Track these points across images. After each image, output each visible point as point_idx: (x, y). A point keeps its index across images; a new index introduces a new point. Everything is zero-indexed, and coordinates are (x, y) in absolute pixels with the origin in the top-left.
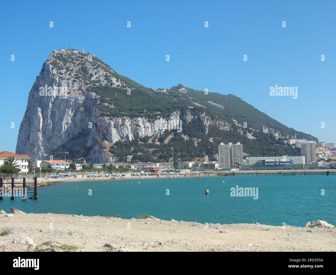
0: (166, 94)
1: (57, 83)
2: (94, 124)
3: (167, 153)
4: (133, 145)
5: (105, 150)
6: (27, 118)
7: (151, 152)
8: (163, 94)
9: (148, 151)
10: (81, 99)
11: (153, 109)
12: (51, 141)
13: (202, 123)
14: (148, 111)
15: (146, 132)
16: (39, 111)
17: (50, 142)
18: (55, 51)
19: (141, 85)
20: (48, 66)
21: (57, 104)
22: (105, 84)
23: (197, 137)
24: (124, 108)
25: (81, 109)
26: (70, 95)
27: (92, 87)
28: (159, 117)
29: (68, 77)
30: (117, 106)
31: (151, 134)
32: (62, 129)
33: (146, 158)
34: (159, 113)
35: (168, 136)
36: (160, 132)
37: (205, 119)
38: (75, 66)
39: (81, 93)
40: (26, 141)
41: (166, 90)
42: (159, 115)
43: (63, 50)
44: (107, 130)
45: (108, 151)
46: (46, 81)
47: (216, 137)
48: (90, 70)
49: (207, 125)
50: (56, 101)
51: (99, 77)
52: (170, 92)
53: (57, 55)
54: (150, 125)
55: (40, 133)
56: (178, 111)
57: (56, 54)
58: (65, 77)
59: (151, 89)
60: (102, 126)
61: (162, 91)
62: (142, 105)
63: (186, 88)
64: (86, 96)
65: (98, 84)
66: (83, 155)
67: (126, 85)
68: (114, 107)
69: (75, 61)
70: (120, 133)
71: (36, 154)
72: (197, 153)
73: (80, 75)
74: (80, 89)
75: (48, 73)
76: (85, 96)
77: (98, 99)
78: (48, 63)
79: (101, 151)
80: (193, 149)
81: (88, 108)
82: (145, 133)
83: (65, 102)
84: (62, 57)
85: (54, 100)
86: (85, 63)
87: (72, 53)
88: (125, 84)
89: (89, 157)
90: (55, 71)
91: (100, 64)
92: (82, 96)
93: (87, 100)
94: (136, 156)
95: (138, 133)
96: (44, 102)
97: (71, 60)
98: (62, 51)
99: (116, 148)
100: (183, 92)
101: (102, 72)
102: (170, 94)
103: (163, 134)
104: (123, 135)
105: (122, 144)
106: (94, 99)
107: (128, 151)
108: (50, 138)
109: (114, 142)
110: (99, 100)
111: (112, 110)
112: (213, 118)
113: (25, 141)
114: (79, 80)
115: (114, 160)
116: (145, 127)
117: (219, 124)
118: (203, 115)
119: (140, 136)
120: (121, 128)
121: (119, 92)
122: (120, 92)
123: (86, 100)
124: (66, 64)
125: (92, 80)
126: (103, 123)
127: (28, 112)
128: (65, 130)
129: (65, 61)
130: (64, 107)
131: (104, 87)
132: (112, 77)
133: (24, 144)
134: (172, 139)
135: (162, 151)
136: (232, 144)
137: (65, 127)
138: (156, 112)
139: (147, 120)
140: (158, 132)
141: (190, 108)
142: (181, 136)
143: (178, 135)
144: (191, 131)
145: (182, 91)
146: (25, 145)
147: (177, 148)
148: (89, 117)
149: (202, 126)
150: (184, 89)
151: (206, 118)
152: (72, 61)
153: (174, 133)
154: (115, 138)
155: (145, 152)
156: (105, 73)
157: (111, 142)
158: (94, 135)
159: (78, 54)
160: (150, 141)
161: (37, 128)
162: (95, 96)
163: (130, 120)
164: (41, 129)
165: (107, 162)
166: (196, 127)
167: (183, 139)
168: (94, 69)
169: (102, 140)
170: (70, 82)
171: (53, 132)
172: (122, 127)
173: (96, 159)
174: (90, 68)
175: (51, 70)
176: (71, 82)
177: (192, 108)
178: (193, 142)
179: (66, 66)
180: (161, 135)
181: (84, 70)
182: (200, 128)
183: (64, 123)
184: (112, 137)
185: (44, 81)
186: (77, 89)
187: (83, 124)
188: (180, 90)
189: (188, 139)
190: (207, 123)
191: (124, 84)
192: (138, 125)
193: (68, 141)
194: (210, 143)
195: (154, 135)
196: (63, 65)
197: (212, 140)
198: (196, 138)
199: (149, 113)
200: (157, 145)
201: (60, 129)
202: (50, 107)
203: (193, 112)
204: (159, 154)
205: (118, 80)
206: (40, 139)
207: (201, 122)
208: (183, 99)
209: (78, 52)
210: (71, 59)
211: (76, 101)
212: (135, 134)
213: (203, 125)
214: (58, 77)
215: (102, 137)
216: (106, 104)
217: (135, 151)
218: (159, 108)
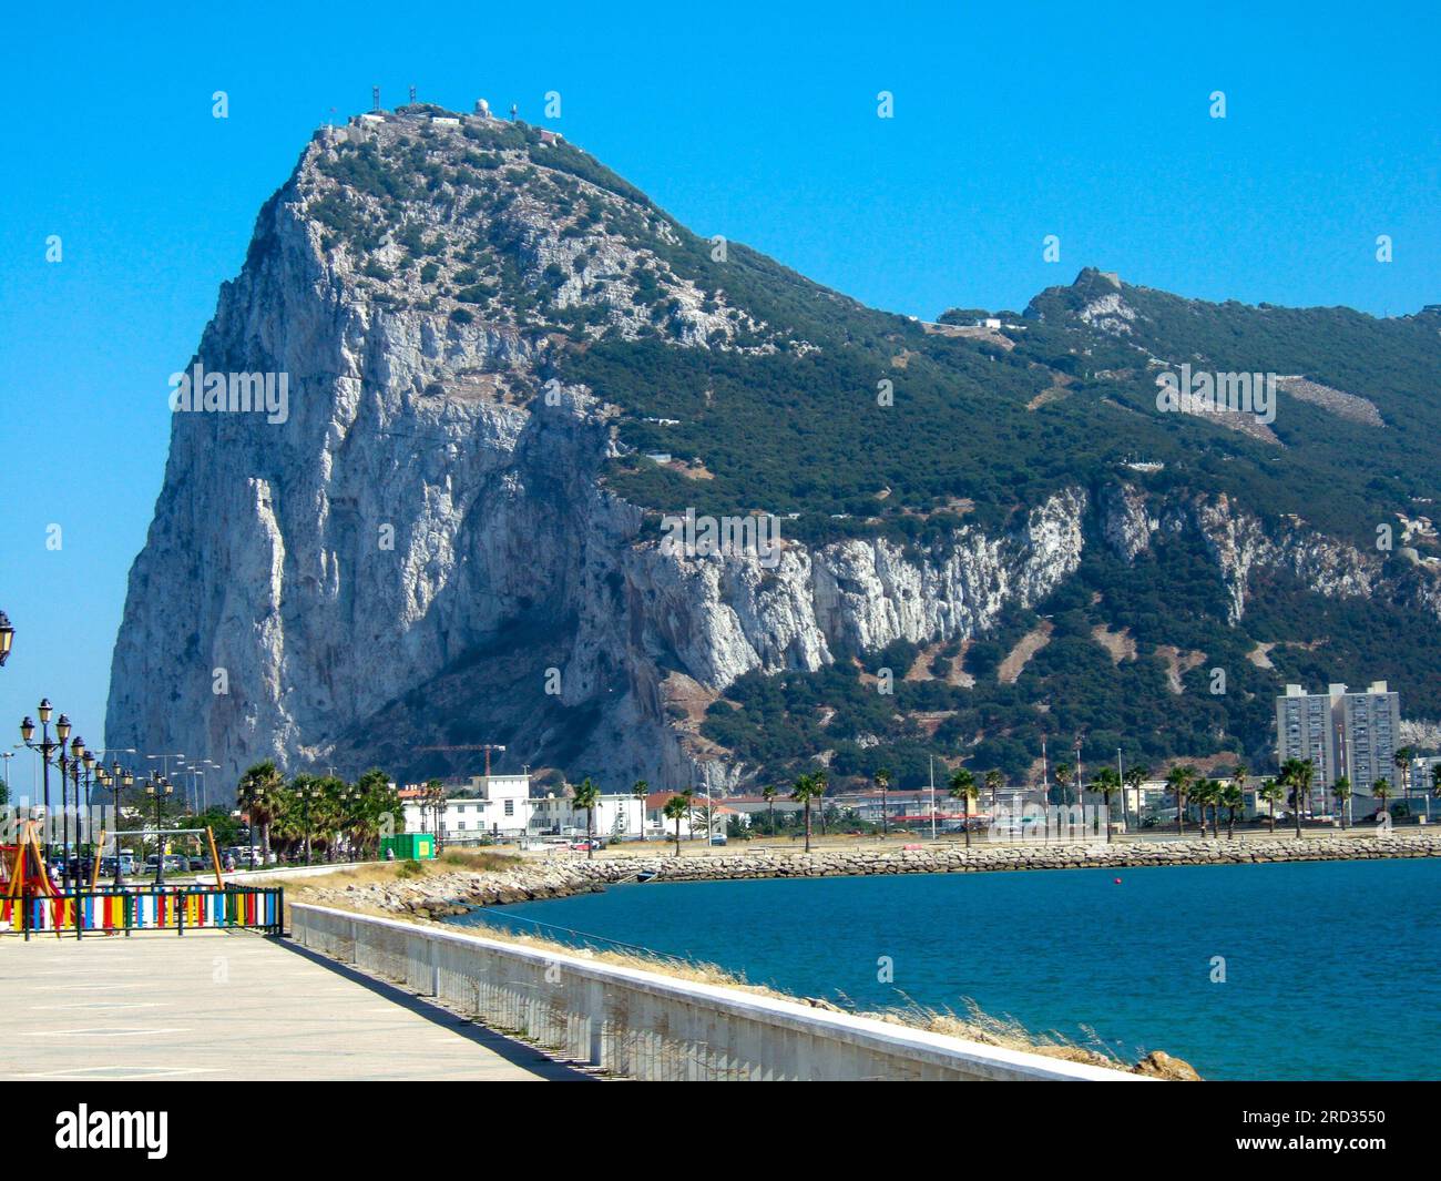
0: (999, 353)
1: (363, 333)
2: (603, 577)
3: (1015, 735)
4: (829, 696)
5: (678, 725)
6: (173, 536)
7: (930, 732)
8: (982, 351)
9: (911, 728)
10: (510, 422)
11: (928, 483)
12: (339, 669)
13: (1212, 559)
14: (902, 497)
15: (896, 619)
16: (260, 496)
17: (335, 678)
18: (331, 128)
19: (837, 295)
20: (301, 228)
21: (367, 452)
22: (637, 326)
23: (1181, 640)
24: (763, 481)
25: (511, 483)
26: (442, 404)
27: (565, 350)
28: (964, 531)
29: (420, 291)
30: (725, 467)
31: (921, 629)
32: (405, 604)
33: (903, 763)
34: (964, 505)
35: (1018, 637)
36: (971, 618)
37: (1228, 537)
38: (454, 217)
39: (507, 388)
40: (179, 670)
41: (998, 316)
42: (967, 519)
43: (372, 120)
44: (685, 617)
45: (697, 731)
46: (293, 322)
47: (1284, 638)
48: (543, 242)
49: (1241, 572)
50: (361, 441)
51: (599, 287)
52: (1024, 335)
53: (344, 152)
54: (916, 581)
55: (274, 626)
56: (1072, 492)
57: (338, 150)
58: (407, 296)
59: (904, 321)
60: (652, 592)
61: (973, 331)
62: (863, 455)
63: (1128, 295)
64: (537, 407)
65: (596, 332)
66: (555, 750)
67: (763, 324)
68: (710, 476)
69: (448, 188)
70: (754, 628)
71: (253, 746)
72: (1179, 734)
73: (488, 273)
74: (494, 364)
75: (305, 272)
76: (529, 407)
77: (608, 426)
78: (300, 210)
79: (650, 730)
80: (1157, 711)
81: (552, 480)
82: (891, 622)
83: (410, 442)
84: (374, 166)
85: (350, 435)
86: (512, 196)
87: (425, 132)
88: (756, 324)
89: (584, 762)
90: (341, 262)
91: (592, 190)
92: (516, 409)
93: (544, 433)
94: (848, 755)
95: (852, 629)
96: (287, 444)
97: (423, 181)
98: (365, 129)
99: (737, 714)
100: (1107, 321)
101: (616, 255)
102: (1022, 345)
103: (988, 631)
104: (774, 638)
105: (772, 689)
106: (583, 425)
107: (804, 727)
108: (333, 656)
109: (726, 680)
110: (614, 430)
111: (696, 495)
112: (1272, 527)
113: (168, 671)
114: (485, 307)
115: (734, 782)
116: (888, 593)
117: (1310, 562)
118: (1214, 514)
119: (866, 640)
120: (757, 603)
121: (725, 377)
122: (731, 376)
123: (534, 431)
124: (399, 208)
125: (562, 305)
126: (657, 575)
127: (181, 500)
128: (420, 605)
129: (389, 188)
130: (408, 474)
131: (636, 350)
132: (675, 278)
133: (168, 692)
134: (1040, 655)
135: (988, 724)
136: (1347, 691)
137: (419, 591)
138: (944, 504)
139: (898, 553)
140: (965, 618)
141: (1143, 475)
142: (1089, 637)
143: (1074, 632)
144: (1145, 608)
145: (1100, 317)
146: (175, 696)
147: (1074, 706)
148: (560, 528)
149: (1211, 576)
150: (1111, 303)
151: (1236, 528)
152: (432, 186)
153: (1052, 621)
154: (727, 656)
155: (897, 733)
156: (631, 257)
157: (710, 680)
158: (603, 638)
159: (460, 142)
160: (920, 672)
161: (252, 594)
162: (590, 409)
163: (808, 553)
164: (276, 603)
165: (699, 789)
166: (1175, 583)
167: (1101, 653)
168: (568, 233)
169: (656, 670)
170: (439, 323)
171: (351, 621)
172: (766, 596)
173: (625, 775)
174: (544, 233)
175: (319, 253)
176: (442, 320)
177: (1150, 473)
178: (1156, 673)
179: (399, 221)
180: (978, 634)
181: (508, 242)
182: (1198, 589)
183: (411, 568)
184: (715, 655)
185: (274, 315)
186: (478, 364)
187: (525, 570)
188: (1087, 314)
189: (1128, 656)
190: (1239, 559)
191: (751, 322)
192: (849, 584)
193: (440, 673)
194: (1256, 672)
195: (938, 634)
196: (386, 217)
197: (1268, 654)
198: (1179, 646)
199: (907, 510)
200: (958, 693)
201: (389, 603)
202: (327, 476)
203: (1156, 495)
204: (972, 740)
205: (710, 297)
206: (274, 660)
207: (1204, 552)
208: (1108, 374)
209: (462, 121)
210: (426, 176)
211: (482, 436)
212: (833, 629)
213: (1214, 570)
214: (365, 296)
215: (657, 652)
216: (663, 460)
217: (842, 730)
218: (962, 478)
